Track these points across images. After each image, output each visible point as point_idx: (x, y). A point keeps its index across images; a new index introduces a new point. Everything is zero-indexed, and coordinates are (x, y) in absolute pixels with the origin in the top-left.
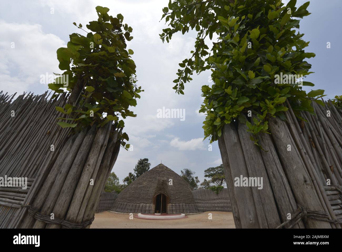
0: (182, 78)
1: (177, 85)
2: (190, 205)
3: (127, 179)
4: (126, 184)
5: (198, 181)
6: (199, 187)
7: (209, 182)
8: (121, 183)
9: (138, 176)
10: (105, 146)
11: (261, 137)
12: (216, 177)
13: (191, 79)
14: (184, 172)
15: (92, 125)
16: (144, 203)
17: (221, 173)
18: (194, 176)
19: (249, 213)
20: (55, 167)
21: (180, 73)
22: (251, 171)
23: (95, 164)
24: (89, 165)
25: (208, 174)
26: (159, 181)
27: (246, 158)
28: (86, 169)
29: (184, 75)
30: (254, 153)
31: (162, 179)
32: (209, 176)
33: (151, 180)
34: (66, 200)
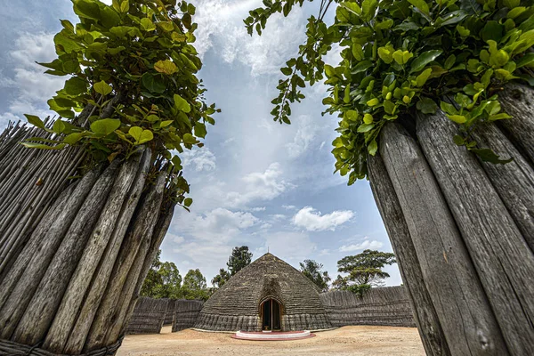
0: (288, 96)
1: (278, 107)
2: (318, 316)
3: (217, 280)
4: (217, 286)
5: (328, 279)
6: (330, 288)
7: (347, 279)
8: (209, 285)
9: (233, 274)
10: (135, 196)
11: (482, 136)
12: (355, 271)
13: (303, 97)
14: (306, 266)
15: (111, 158)
16: (244, 314)
17: (364, 264)
18: (321, 271)
19: (476, 322)
20: (34, 239)
21: (282, 85)
22: (467, 217)
23: (111, 230)
24: (99, 233)
25: (343, 267)
26: (266, 280)
27: (448, 189)
28: (93, 241)
29: (290, 89)
30: (469, 172)
31: (271, 276)
32: (345, 270)
33: (253, 278)
34: (46, 304)
